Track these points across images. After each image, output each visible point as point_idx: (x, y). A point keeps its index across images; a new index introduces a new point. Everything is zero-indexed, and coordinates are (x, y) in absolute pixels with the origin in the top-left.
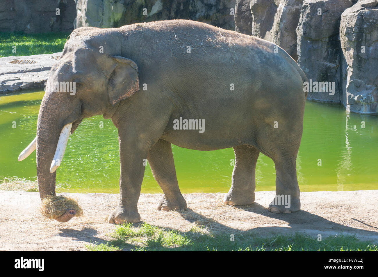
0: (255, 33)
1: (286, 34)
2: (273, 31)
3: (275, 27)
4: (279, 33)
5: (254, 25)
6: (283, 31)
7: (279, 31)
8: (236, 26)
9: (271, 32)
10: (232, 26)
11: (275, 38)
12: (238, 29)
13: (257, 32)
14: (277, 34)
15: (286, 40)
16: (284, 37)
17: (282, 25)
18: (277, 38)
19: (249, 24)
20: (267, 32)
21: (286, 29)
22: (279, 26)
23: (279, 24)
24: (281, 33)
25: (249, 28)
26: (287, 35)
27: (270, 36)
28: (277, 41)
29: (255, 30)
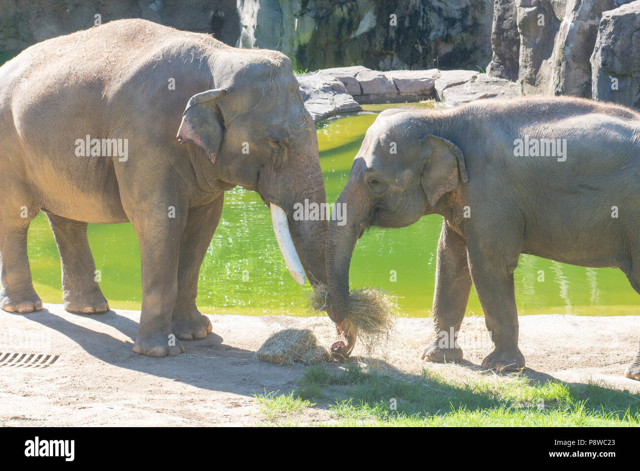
0: (524, 63)
1: (574, 65)
2: (552, 61)
3: (556, 53)
4: (563, 64)
5: (523, 51)
6: (570, 60)
7: (563, 61)
8: (494, 53)
9: (550, 63)
10: (486, 53)
11: (557, 72)
12: (497, 57)
13: (528, 62)
14: (560, 65)
15: (575, 75)
16: (571, 69)
17: (568, 51)
18: (559, 72)
19: (515, 48)
20: (544, 61)
21: (574, 57)
22: (563, 53)
23: (564, 49)
24: (567, 63)
25: (514, 57)
26: (575, 67)
27: (548, 69)
28: (560, 77)
29: (524, 59)
